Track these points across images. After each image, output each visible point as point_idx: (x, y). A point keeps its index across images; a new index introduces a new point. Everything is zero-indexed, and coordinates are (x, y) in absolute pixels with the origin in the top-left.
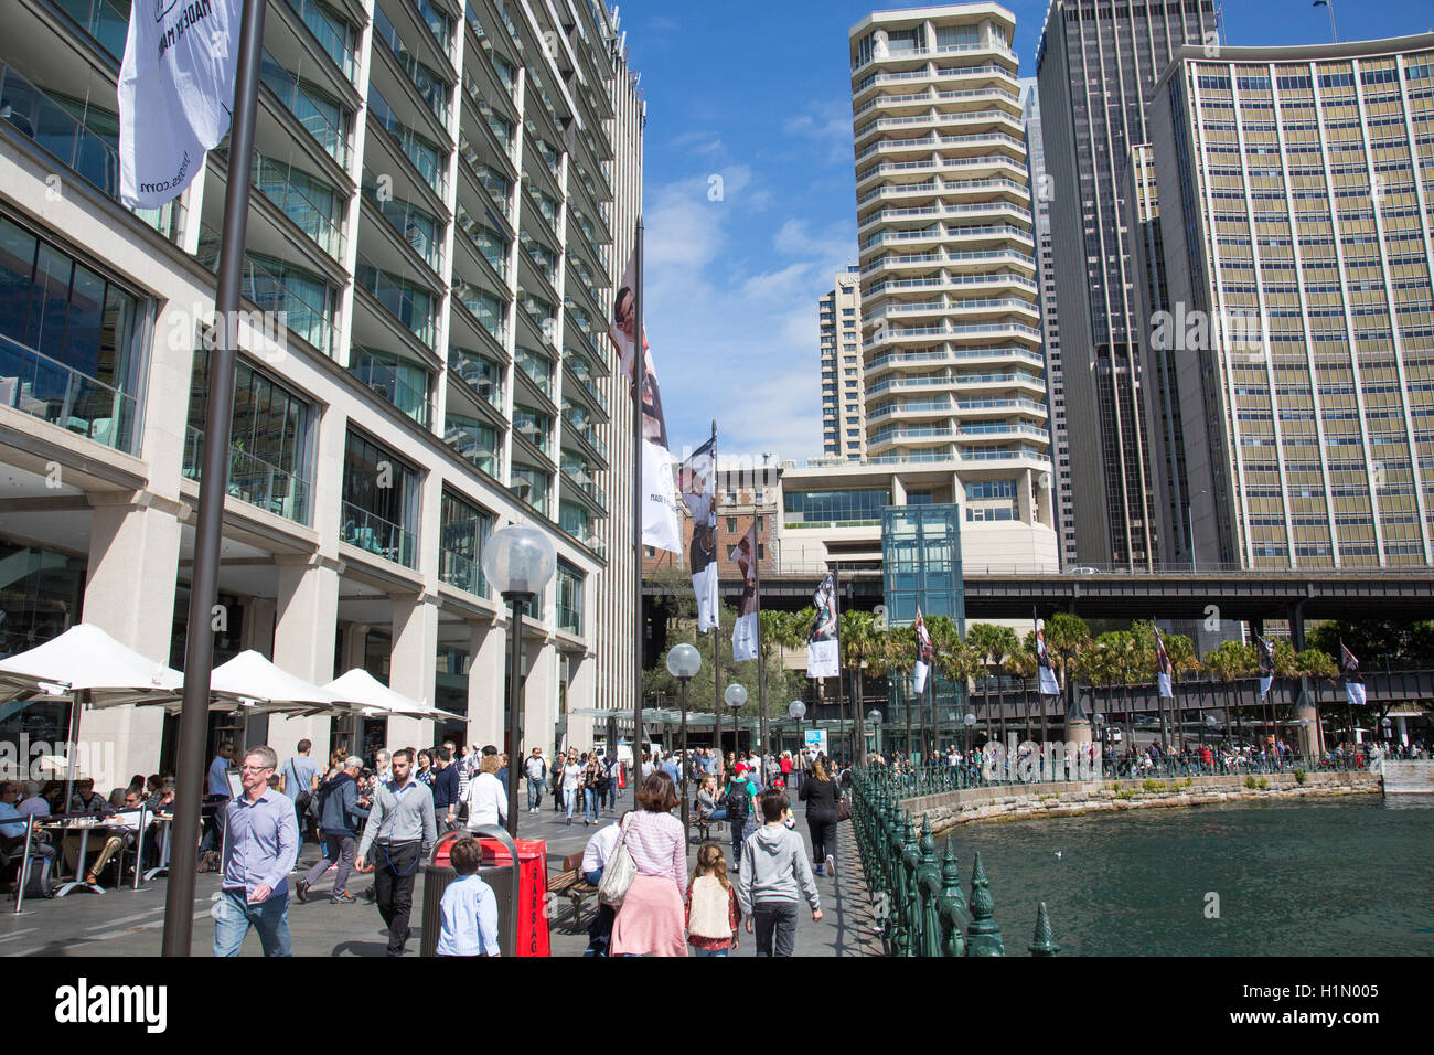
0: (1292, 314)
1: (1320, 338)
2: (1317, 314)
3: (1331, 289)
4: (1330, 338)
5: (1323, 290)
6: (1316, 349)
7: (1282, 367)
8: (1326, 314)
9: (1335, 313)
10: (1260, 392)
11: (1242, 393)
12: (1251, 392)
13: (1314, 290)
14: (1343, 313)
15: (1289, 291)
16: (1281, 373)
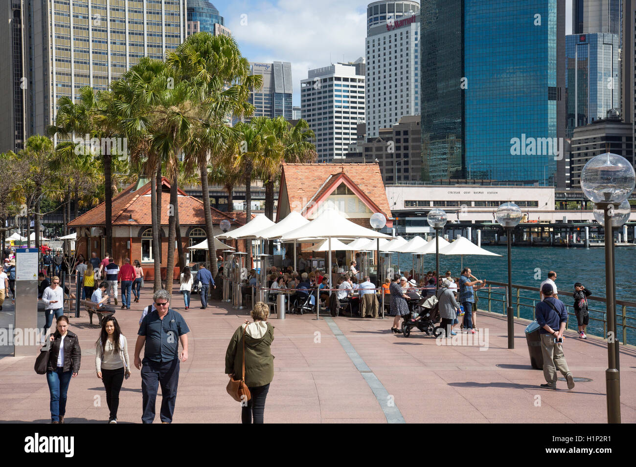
0: (85, 52)
1: (96, 64)
2: (96, 53)
3: (103, 42)
4: (100, 64)
5: (100, 42)
6: (94, 69)
7: (78, 76)
8: (100, 53)
9: (104, 53)
10: (67, 86)
11: (59, 86)
12: (64, 86)
13: (96, 41)
14: (107, 54)
15: (85, 40)
16: (78, 78)
